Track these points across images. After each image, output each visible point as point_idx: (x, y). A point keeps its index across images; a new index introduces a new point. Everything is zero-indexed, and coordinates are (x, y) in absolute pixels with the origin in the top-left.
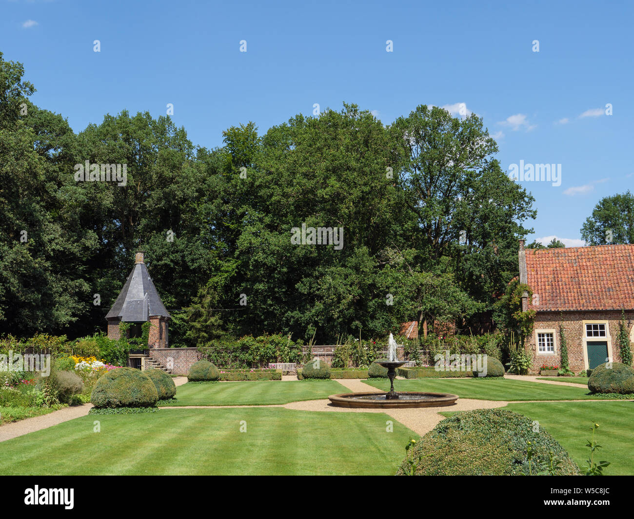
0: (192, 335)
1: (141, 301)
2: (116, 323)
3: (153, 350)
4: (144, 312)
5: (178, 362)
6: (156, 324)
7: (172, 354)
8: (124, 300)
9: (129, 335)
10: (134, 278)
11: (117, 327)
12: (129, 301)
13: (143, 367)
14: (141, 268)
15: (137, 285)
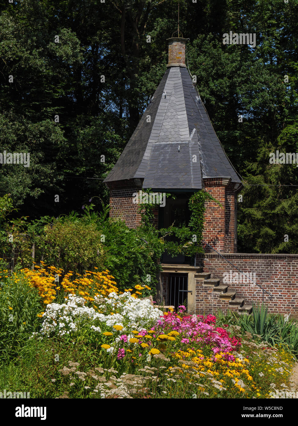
0: (246, 232)
1: (185, 146)
2: (127, 195)
3: (212, 256)
4: (192, 168)
5: (269, 286)
6: (217, 197)
7: (255, 267)
8: (144, 144)
9: (157, 222)
10: (165, 96)
11: (129, 203)
12: (156, 146)
13: (192, 294)
14: (182, 75)
15: (172, 110)
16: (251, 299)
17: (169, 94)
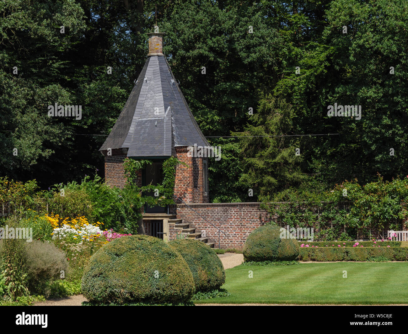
0: (250, 181)
1: (161, 122)
2: (118, 160)
3: (182, 206)
4: (165, 139)
5: (226, 227)
6: (186, 161)
7: (215, 214)
8: (130, 120)
9: (141, 181)
10: (146, 81)
11: (119, 167)
12: (139, 122)
13: (166, 235)
14: (159, 63)
15: (152, 92)
16: (213, 238)
17: (149, 79)
